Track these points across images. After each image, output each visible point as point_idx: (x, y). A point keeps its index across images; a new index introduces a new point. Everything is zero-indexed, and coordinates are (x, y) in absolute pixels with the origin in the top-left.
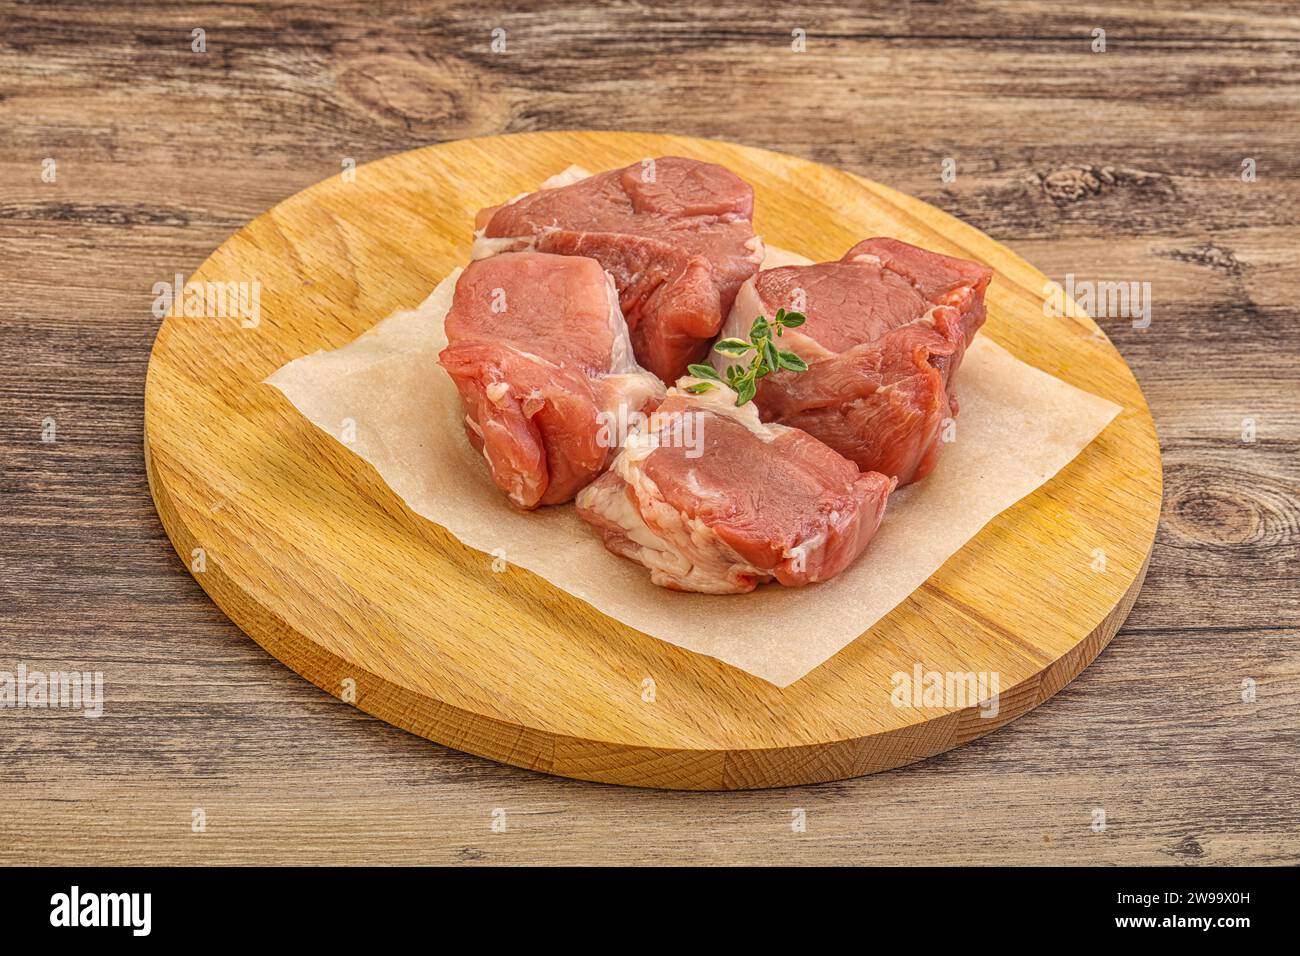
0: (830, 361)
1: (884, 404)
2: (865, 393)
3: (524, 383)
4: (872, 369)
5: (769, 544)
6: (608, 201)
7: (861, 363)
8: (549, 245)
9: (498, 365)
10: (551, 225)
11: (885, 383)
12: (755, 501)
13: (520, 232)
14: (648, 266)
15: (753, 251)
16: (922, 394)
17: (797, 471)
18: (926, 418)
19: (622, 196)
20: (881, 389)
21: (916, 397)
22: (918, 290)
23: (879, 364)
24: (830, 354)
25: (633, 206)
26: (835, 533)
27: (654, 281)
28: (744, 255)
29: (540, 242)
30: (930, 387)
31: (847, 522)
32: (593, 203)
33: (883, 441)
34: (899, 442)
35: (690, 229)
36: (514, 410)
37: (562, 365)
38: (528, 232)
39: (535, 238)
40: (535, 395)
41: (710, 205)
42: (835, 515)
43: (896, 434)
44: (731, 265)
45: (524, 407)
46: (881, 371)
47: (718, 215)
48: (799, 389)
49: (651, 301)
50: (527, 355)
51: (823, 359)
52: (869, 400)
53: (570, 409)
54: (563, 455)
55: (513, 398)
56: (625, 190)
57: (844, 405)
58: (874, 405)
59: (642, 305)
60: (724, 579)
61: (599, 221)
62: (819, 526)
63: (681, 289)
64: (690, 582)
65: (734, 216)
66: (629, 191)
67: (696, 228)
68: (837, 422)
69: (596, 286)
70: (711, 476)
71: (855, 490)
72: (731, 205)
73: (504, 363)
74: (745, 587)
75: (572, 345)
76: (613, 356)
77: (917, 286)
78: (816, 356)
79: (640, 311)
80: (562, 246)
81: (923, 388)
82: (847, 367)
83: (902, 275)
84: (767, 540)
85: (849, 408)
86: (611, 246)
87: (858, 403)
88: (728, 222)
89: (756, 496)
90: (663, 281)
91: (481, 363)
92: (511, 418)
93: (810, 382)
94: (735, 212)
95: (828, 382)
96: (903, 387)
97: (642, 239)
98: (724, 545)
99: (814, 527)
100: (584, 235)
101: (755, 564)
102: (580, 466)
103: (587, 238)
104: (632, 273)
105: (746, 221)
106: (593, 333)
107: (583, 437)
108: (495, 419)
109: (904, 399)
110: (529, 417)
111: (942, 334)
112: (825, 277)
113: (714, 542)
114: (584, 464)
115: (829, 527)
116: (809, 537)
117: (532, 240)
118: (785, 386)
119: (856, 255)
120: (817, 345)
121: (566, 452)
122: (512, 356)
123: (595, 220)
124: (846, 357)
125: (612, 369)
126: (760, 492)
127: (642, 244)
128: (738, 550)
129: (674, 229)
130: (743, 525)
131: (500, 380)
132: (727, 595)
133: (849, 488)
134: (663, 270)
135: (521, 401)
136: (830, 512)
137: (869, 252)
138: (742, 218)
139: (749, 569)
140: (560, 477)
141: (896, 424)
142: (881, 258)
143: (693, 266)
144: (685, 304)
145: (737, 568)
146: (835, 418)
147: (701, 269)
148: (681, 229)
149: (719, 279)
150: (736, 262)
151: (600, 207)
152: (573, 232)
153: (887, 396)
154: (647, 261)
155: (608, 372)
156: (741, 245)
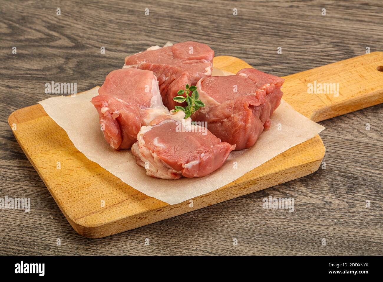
0: (218, 106)
1: (233, 120)
2: (228, 117)
3: (114, 108)
4: (230, 109)
5: (177, 162)
6: (166, 55)
7: (227, 107)
8: (141, 67)
9: (107, 102)
10: (143, 61)
11: (233, 114)
12: (176, 148)
13: (134, 63)
14: (172, 75)
15: (207, 71)
16: (245, 118)
17: (195, 140)
18: (245, 126)
19: (171, 54)
20: (232, 115)
21: (243, 118)
22: (256, 85)
23: (233, 107)
24: (219, 104)
25: (174, 56)
26: (202, 160)
27: (172, 79)
28: (204, 72)
29: (139, 66)
30: (247, 115)
31: (207, 157)
32: (161, 55)
33: (232, 133)
34: (237, 133)
35: (189, 64)
36: (109, 116)
37: (131, 104)
38: (136, 63)
39: (137, 65)
40: (116, 112)
41: (197, 56)
42: (203, 155)
43: (236, 130)
44: (197, 75)
45: (113, 115)
46: (234, 110)
47: (200, 60)
48: (209, 115)
49: (170, 86)
50: (119, 100)
51: (216, 105)
52: (229, 119)
53: (127, 117)
54: (126, 132)
55: (109, 112)
56: (172, 52)
57: (222, 120)
58: (230, 121)
59: (168, 87)
60: (167, 174)
61: (161, 60)
62: (197, 157)
63: (178, 82)
64: (158, 175)
65: (205, 60)
66: (173, 52)
67: (191, 64)
68: (219, 126)
69: (149, 79)
70: (163, 140)
71: (214, 147)
72: (204, 57)
73: (110, 101)
74: (175, 177)
75: (136, 98)
76: (151, 102)
77: (256, 84)
78: (215, 104)
79: (167, 89)
80: (145, 68)
81: (245, 116)
82: (223, 108)
83: (252, 80)
84: (176, 161)
85: (223, 122)
86: (161, 68)
87: (225, 120)
88: (203, 62)
89: (177, 146)
90: (174, 80)
91: (102, 101)
92: (108, 119)
93: (212, 113)
94: (206, 59)
95: (217, 113)
96: (239, 115)
97: (171, 66)
98: (164, 163)
99: (195, 158)
100: (153, 64)
101: (175, 169)
102: (131, 136)
103: (154, 66)
104: (166, 77)
105: (210, 62)
106: (145, 95)
107: (131, 127)
108: (103, 119)
109: (238, 119)
110: (114, 119)
111: (257, 99)
112: (226, 80)
113: (160, 161)
114: (132, 136)
115: (200, 158)
116: (192, 161)
117: (137, 66)
118: (205, 114)
119: (240, 74)
120: (215, 101)
121: (126, 131)
122: (113, 99)
123: (159, 60)
124: (223, 105)
125: (151, 106)
126: (179, 145)
127: (171, 68)
128: (168, 164)
129: (183, 64)
130: (169, 156)
131: (106, 107)
132: (170, 180)
133: (212, 146)
134: (175, 76)
135: (112, 114)
136: (201, 153)
137: (244, 72)
138: (208, 61)
139: (174, 171)
140: (125, 140)
141: (236, 127)
142: (247, 75)
143: (184, 75)
144: (178, 87)
145: (170, 170)
146: (219, 125)
147: (186, 76)
148: (186, 64)
149: (192, 79)
150: (199, 74)
151: (163, 56)
152: (149, 63)
153: (233, 117)
154: (172, 73)
155: (149, 107)
156: (204, 69)
